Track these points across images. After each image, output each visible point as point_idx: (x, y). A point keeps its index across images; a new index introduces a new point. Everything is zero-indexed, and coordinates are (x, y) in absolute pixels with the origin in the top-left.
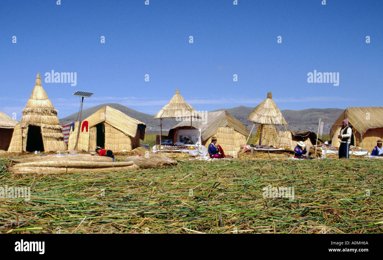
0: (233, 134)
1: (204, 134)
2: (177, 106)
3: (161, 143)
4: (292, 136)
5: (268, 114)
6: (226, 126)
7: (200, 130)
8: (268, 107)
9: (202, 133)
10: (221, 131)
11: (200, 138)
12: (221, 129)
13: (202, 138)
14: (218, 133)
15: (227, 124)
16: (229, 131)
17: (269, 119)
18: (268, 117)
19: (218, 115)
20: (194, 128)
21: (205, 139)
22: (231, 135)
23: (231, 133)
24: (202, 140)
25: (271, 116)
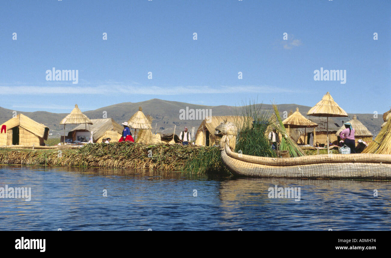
0: (117, 135)
1: (95, 136)
2: (76, 116)
3: (64, 141)
4: (161, 137)
5: (138, 122)
6: (112, 130)
7: (92, 133)
8: (139, 117)
9: (94, 135)
10: (108, 133)
11: (92, 138)
12: (108, 132)
13: (93, 138)
14: (105, 135)
15: (112, 128)
16: (114, 133)
17: (139, 125)
18: (138, 124)
19: (106, 121)
20: (88, 131)
21: (96, 139)
22: (115, 137)
23: (115, 135)
24: (93, 139)
25: (141, 123)
